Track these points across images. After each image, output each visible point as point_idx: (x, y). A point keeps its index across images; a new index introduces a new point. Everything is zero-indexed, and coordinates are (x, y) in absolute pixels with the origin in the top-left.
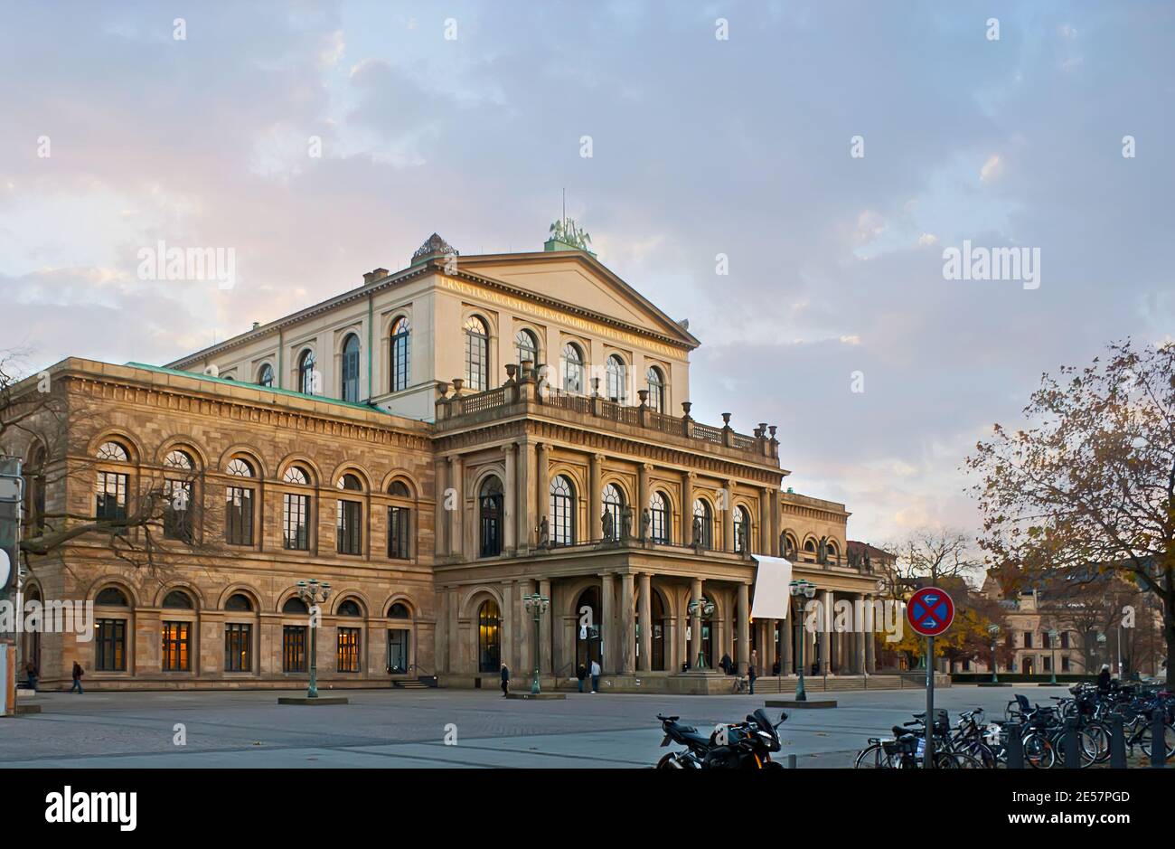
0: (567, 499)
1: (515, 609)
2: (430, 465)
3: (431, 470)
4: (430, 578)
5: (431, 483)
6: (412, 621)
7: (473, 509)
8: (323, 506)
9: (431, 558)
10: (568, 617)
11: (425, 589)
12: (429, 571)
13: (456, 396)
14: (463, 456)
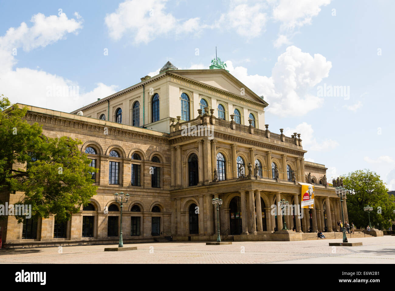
0: (223, 162)
1: (204, 207)
2: (169, 150)
3: (168, 152)
4: (169, 195)
5: (169, 157)
6: (162, 213)
7: (186, 167)
8: (125, 167)
9: (169, 187)
10: (226, 209)
11: (167, 200)
12: (169, 192)
13: (178, 122)
14: (181, 146)
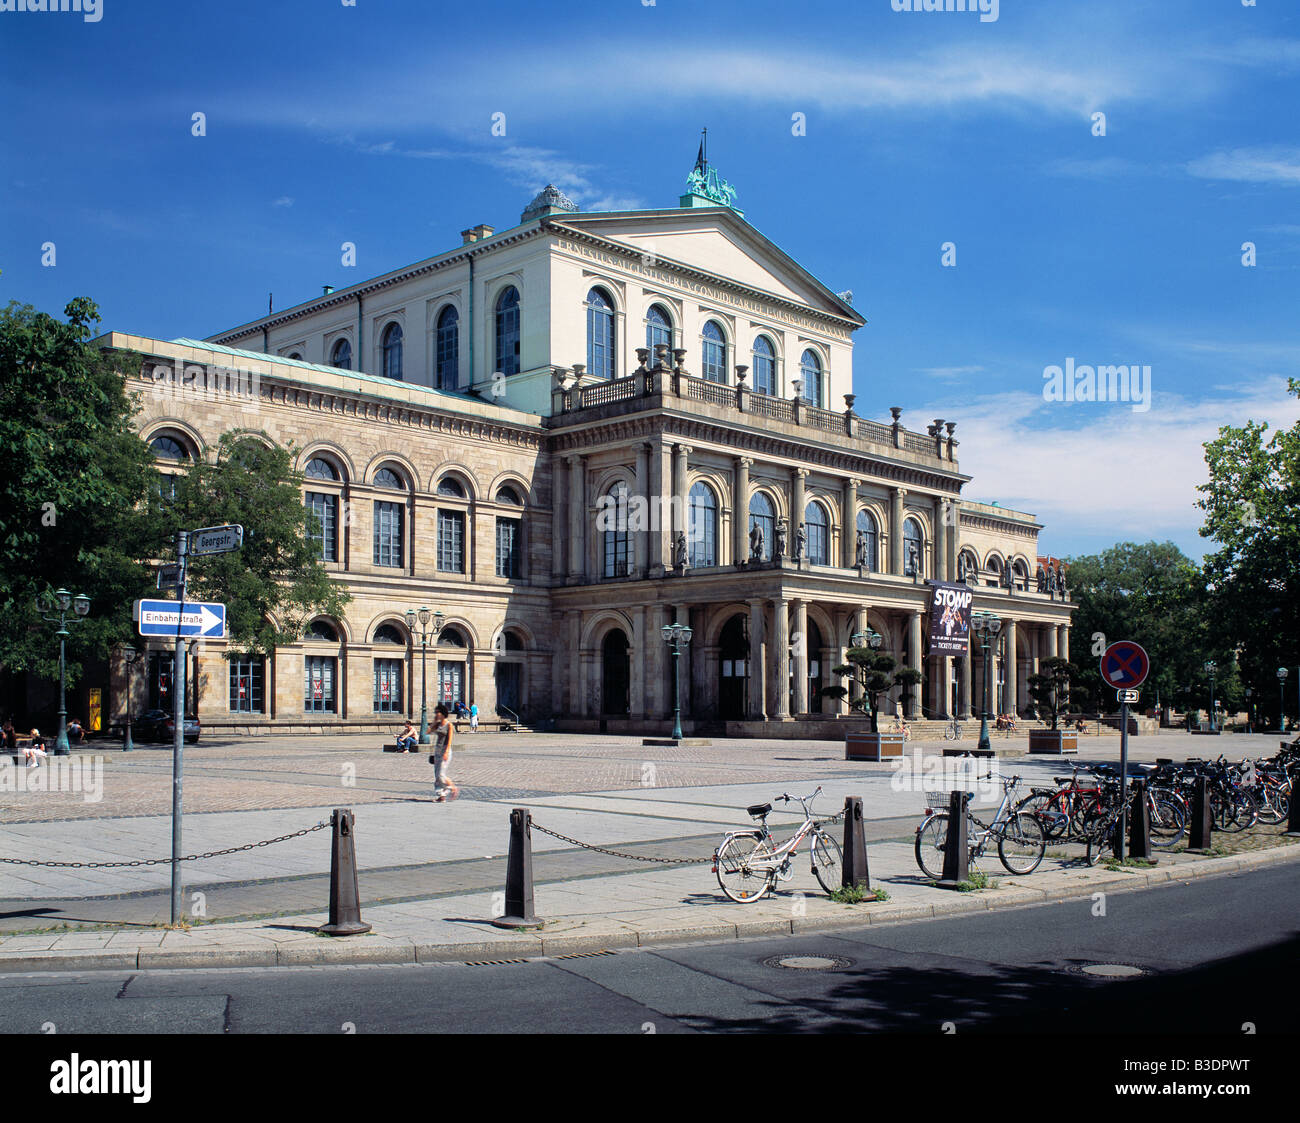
1: (648, 640)
2: (549, 468)
3: (546, 472)
4: (546, 602)
5: (547, 490)
6: (525, 653)
8: (420, 517)
9: (547, 578)
10: (710, 649)
11: (540, 615)
12: (545, 593)
13: (576, 384)
14: (585, 457)
